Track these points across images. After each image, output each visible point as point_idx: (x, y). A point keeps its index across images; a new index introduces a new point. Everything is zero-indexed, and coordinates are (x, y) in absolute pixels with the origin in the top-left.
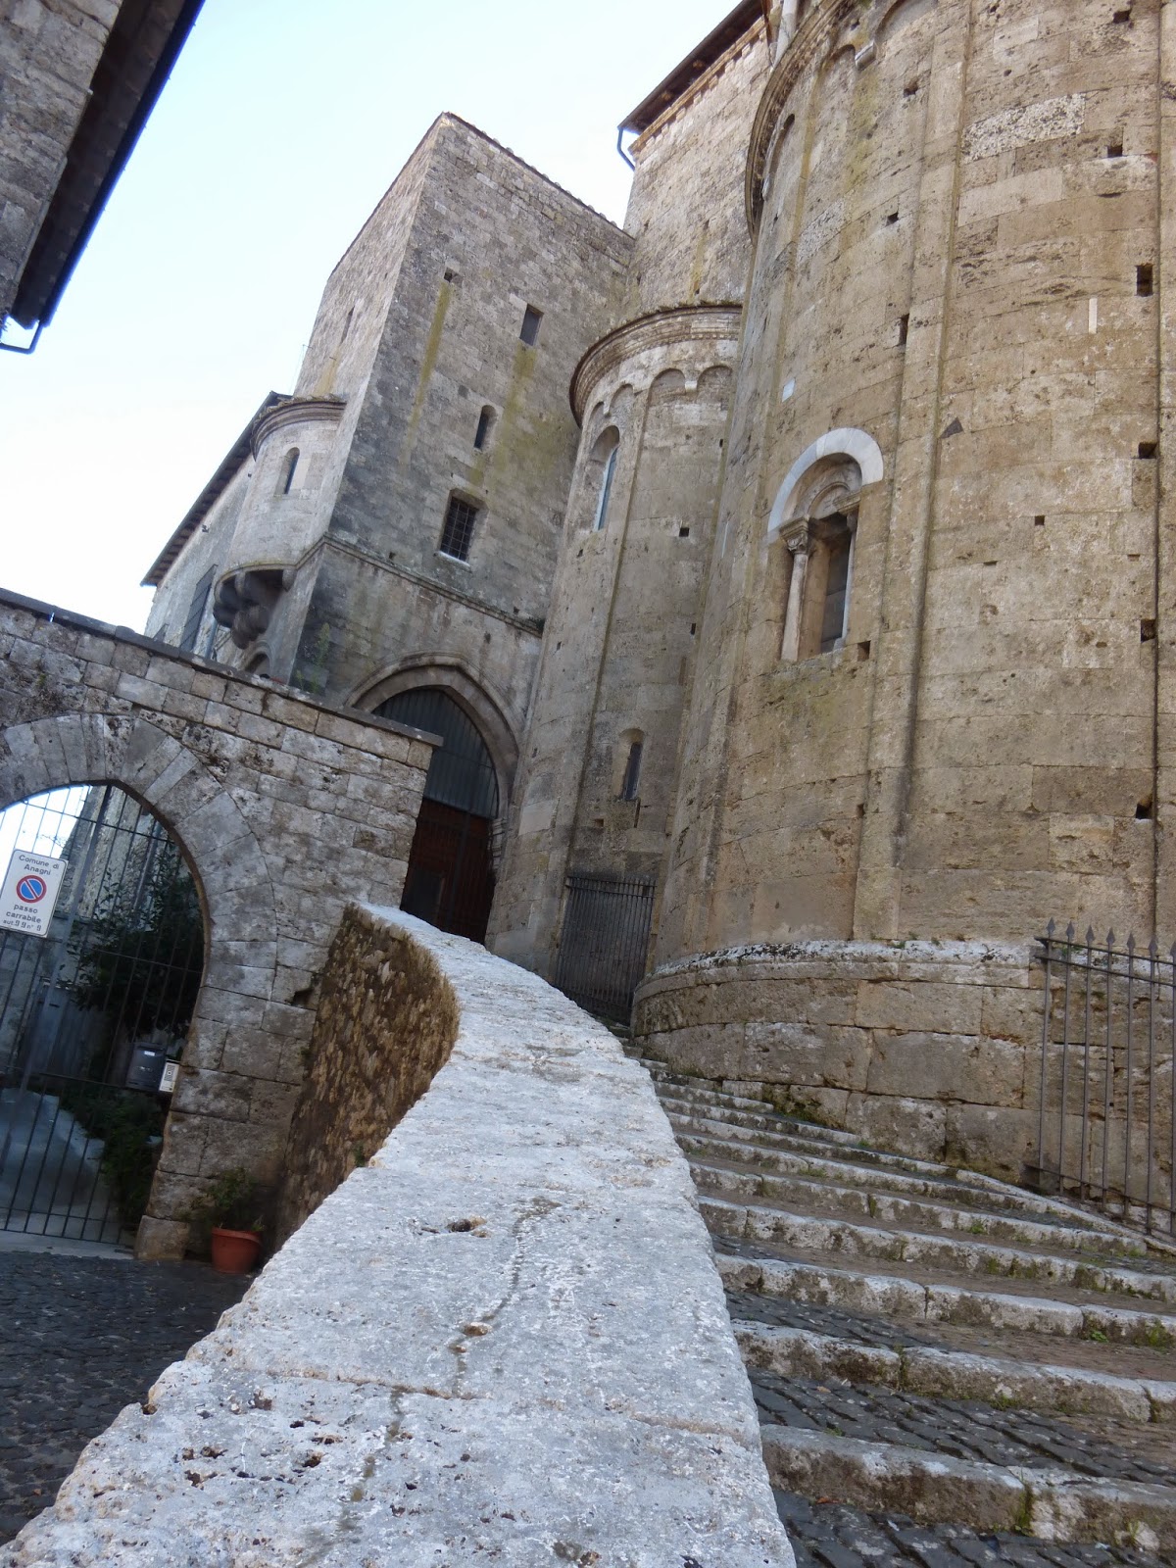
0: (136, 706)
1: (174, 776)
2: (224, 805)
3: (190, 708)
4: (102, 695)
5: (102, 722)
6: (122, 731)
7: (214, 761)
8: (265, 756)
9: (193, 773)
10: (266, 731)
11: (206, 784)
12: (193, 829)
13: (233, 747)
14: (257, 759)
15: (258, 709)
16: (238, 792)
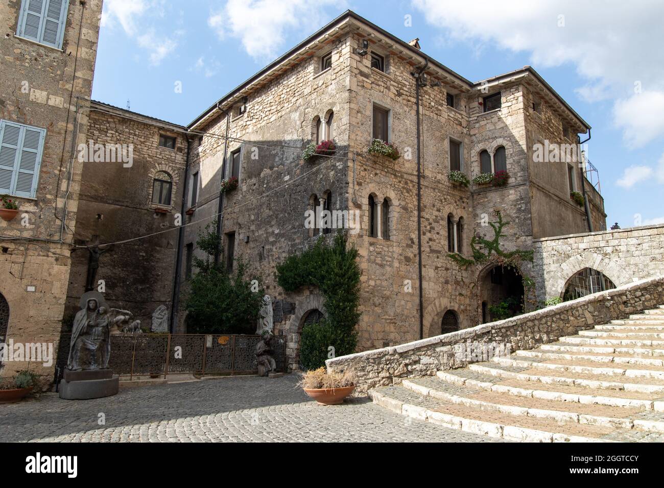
0: (584, 249)
1: (598, 262)
2: (612, 264)
3: (596, 245)
4: (576, 250)
5: (578, 256)
6: (583, 256)
7: (606, 254)
8: (618, 249)
9: (602, 259)
10: (616, 242)
11: (607, 260)
12: (607, 272)
13: (609, 250)
14: (616, 250)
15: (612, 238)
16: (614, 260)
